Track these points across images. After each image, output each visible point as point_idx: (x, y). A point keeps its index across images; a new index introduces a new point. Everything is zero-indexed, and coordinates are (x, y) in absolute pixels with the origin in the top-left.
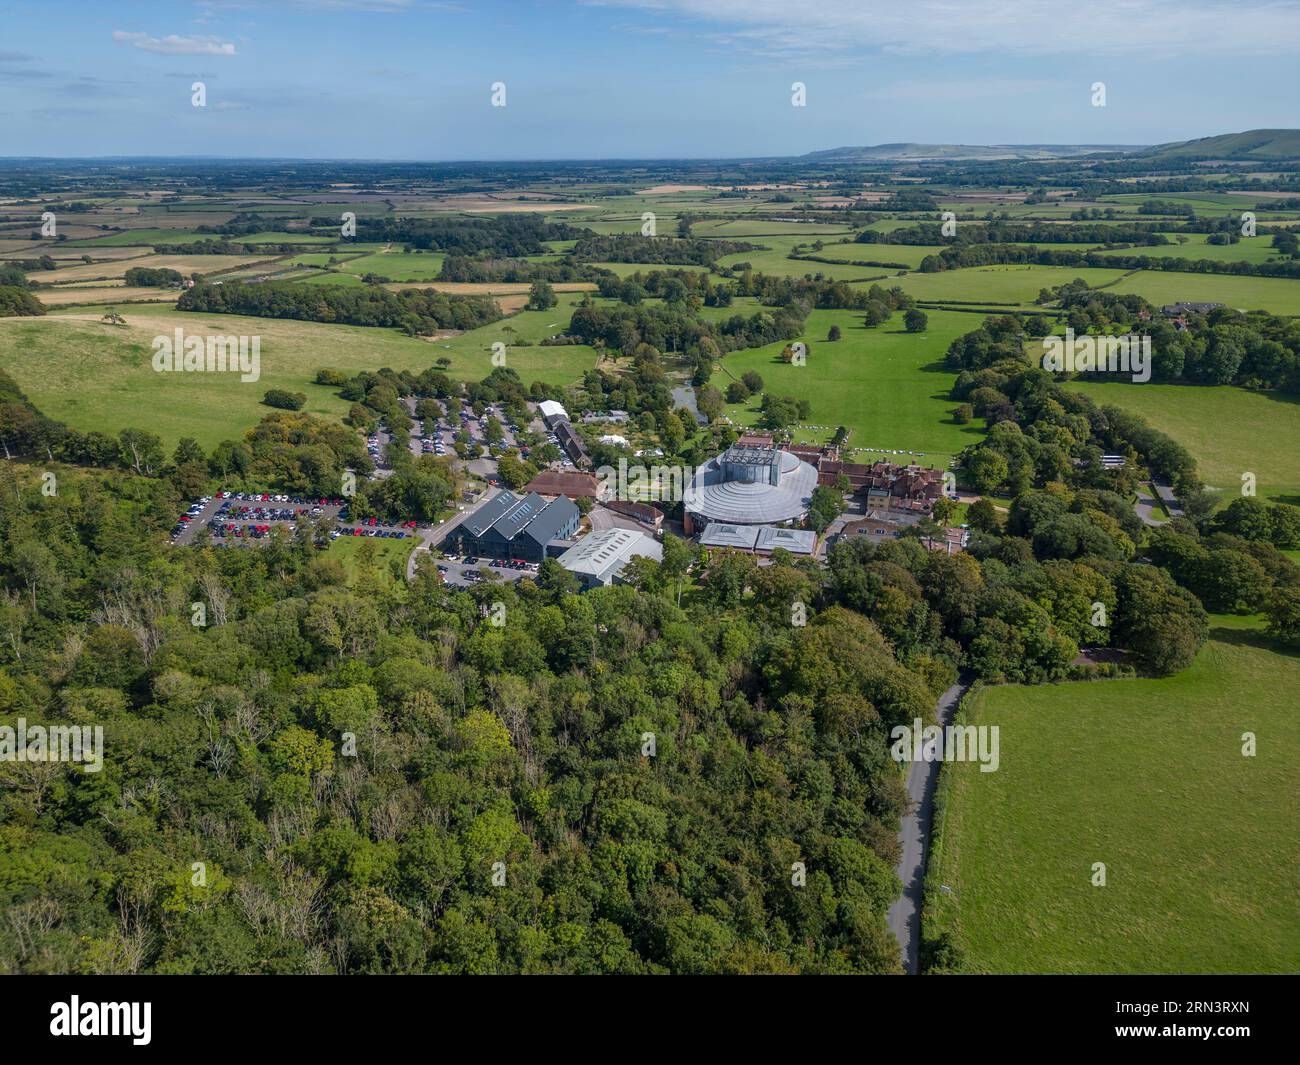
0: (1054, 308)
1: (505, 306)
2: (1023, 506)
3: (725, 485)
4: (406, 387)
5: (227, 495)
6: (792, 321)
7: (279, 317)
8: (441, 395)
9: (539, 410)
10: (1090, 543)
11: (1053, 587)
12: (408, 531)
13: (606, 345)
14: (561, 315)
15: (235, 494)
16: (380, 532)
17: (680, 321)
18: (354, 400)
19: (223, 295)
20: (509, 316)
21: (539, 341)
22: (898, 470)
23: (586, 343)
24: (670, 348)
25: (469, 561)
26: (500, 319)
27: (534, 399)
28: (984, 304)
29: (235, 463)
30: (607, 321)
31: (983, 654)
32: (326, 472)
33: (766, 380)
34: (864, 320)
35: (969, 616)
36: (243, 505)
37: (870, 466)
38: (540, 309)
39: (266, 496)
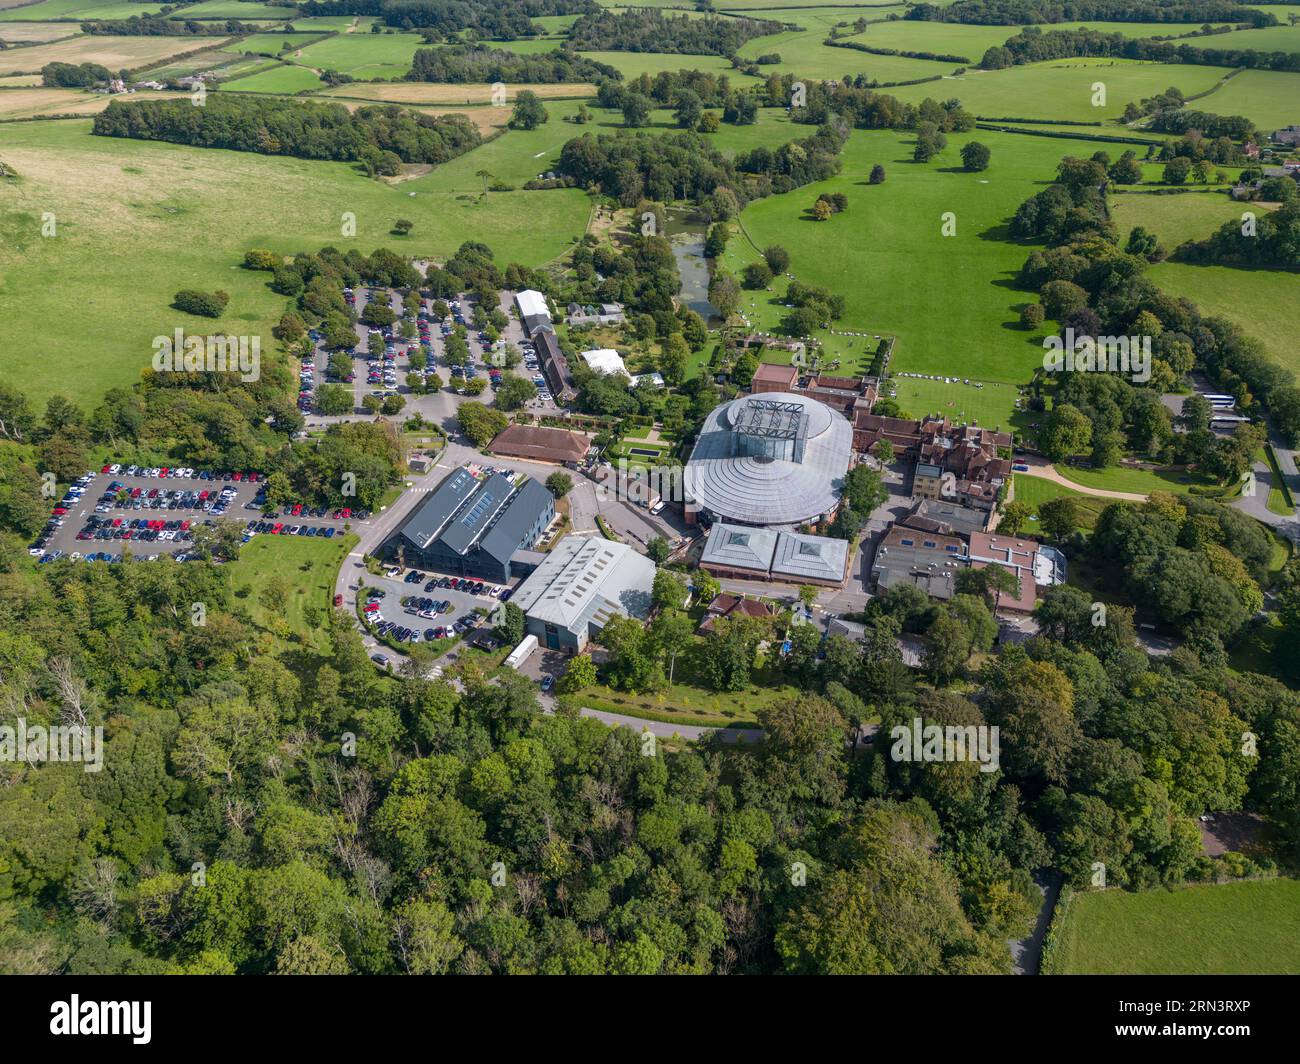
0: (1141, 130)
1: (482, 122)
2: (1119, 528)
3: (737, 460)
4: (353, 274)
5: (115, 468)
6: (827, 156)
7: (213, 146)
8: (396, 284)
9: (516, 308)
10: (1208, 604)
11: (1176, 743)
12: (338, 524)
13: (603, 191)
14: (554, 137)
15: (125, 468)
16: (304, 528)
17: (691, 162)
18: (289, 294)
19: (145, 116)
20: (490, 140)
21: (523, 182)
22: (955, 431)
23: (578, 185)
24: (679, 195)
25: (414, 578)
26: (478, 145)
27: (510, 287)
28: (1057, 123)
29: (124, 424)
30: (604, 158)
31: (1075, 853)
32: (238, 439)
33: (793, 252)
34: (913, 148)
35: (1056, 783)
36: (135, 484)
37: (918, 423)
38: (528, 127)
39: (165, 470)
